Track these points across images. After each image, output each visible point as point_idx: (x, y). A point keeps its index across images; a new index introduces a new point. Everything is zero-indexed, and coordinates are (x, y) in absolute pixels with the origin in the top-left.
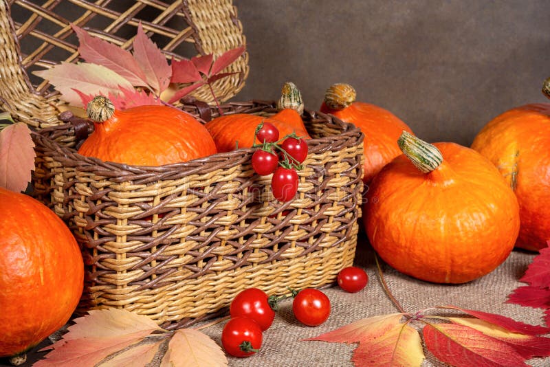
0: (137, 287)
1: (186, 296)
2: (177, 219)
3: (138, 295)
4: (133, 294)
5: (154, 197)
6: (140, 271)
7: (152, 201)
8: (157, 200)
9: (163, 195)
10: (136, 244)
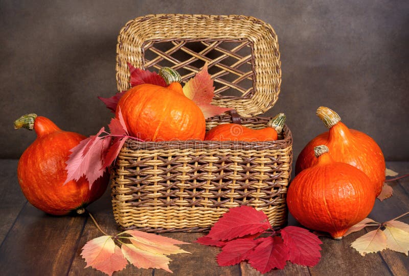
0: (130, 204)
1: (160, 215)
2: (150, 172)
3: (131, 209)
4: (127, 207)
5: (137, 157)
6: (131, 196)
7: (136, 160)
8: (139, 159)
9: (142, 158)
10: (128, 181)
